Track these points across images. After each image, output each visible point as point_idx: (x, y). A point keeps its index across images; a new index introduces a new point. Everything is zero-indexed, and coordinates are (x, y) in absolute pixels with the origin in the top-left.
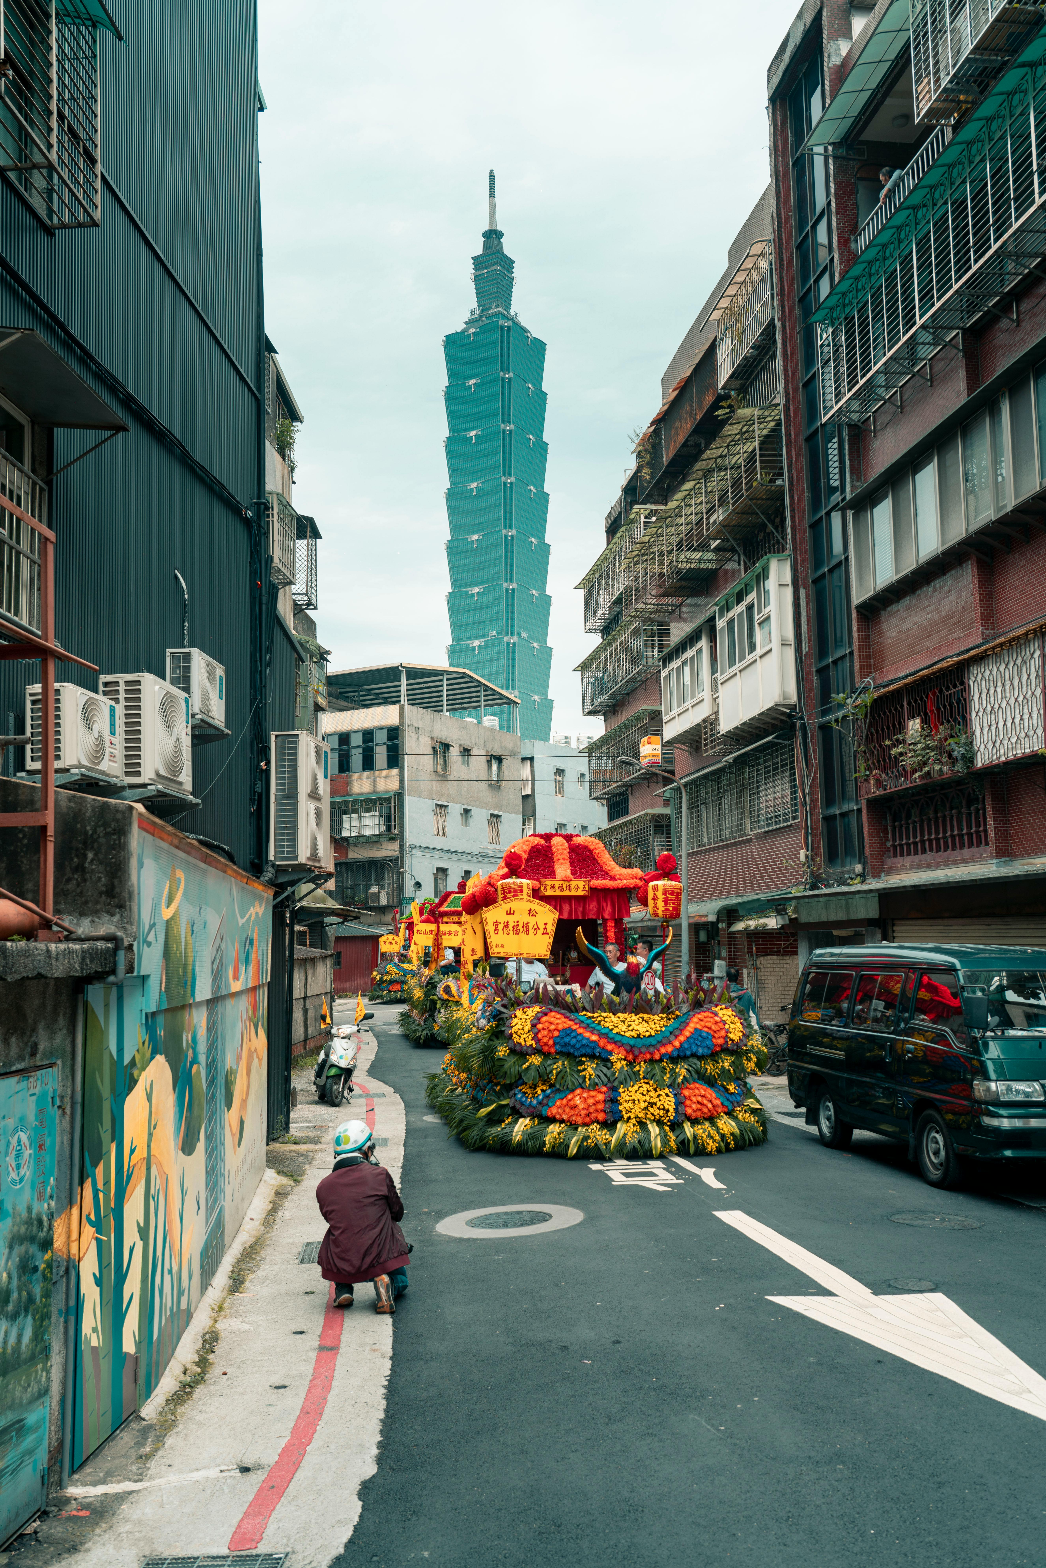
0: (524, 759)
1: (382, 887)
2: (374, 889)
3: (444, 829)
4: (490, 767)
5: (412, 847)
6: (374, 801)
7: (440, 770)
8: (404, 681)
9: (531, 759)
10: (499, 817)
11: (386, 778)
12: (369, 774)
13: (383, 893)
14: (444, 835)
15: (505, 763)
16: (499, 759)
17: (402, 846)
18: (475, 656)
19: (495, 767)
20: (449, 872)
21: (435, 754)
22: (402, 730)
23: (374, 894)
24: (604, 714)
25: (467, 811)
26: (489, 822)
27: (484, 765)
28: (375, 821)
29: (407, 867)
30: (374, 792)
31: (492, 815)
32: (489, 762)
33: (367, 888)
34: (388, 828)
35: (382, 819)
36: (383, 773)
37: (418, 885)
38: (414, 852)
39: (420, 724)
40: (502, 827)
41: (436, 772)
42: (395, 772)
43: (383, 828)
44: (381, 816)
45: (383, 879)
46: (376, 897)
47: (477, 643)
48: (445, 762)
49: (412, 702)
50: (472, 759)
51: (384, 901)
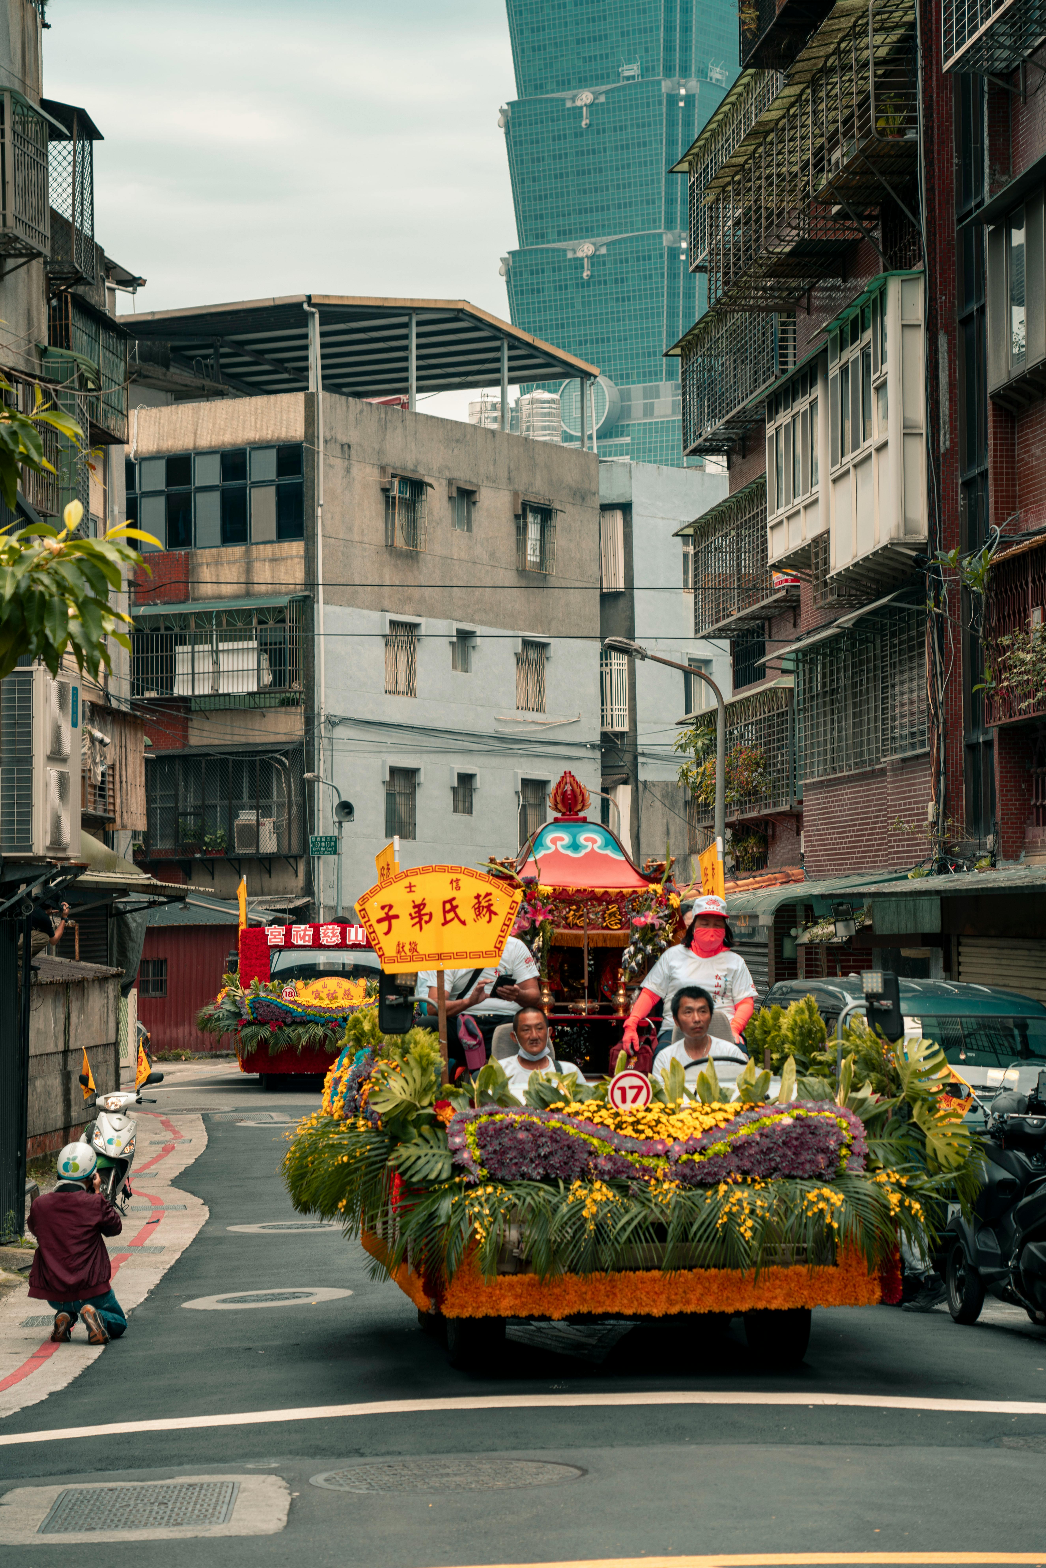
0: (606, 508)
1: (265, 811)
2: (247, 817)
3: (410, 679)
4: (521, 530)
5: (333, 722)
6: (246, 614)
7: (400, 541)
8: (315, 330)
9: (626, 508)
10: (542, 647)
11: (275, 560)
12: (236, 551)
13: (267, 826)
14: (410, 691)
15: (559, 521)
16: (545, 514)
17: (310, 721)
18: (579, 134)
19: (533, 531)
20: (422, 777)
21: (389, 502)
22: (312, 453)
23: (247, 828)
25: (465, 637)
26: (520, 660)
27: (507, 527)
28: (250, 661)
29: (321, 769)
30: (248, 595)
31: (527, 644)
32: (520, 519)
33: (232, 815)
34: (279, 678)
35: (265, 657)
36: (267, 551)
37: (346, 809)
38: (341, 732)
39: (353, 436)
40: (551, 672)
41: (390, 547)
42: (296, 548)
43: (267, 679)
44: (263, 648)
45: (268, 795)
46: (252, 834)
47: (585, 97)
48: (412, 525)
49: (332, 385)
50: (480, 515)
51: (269, 844)
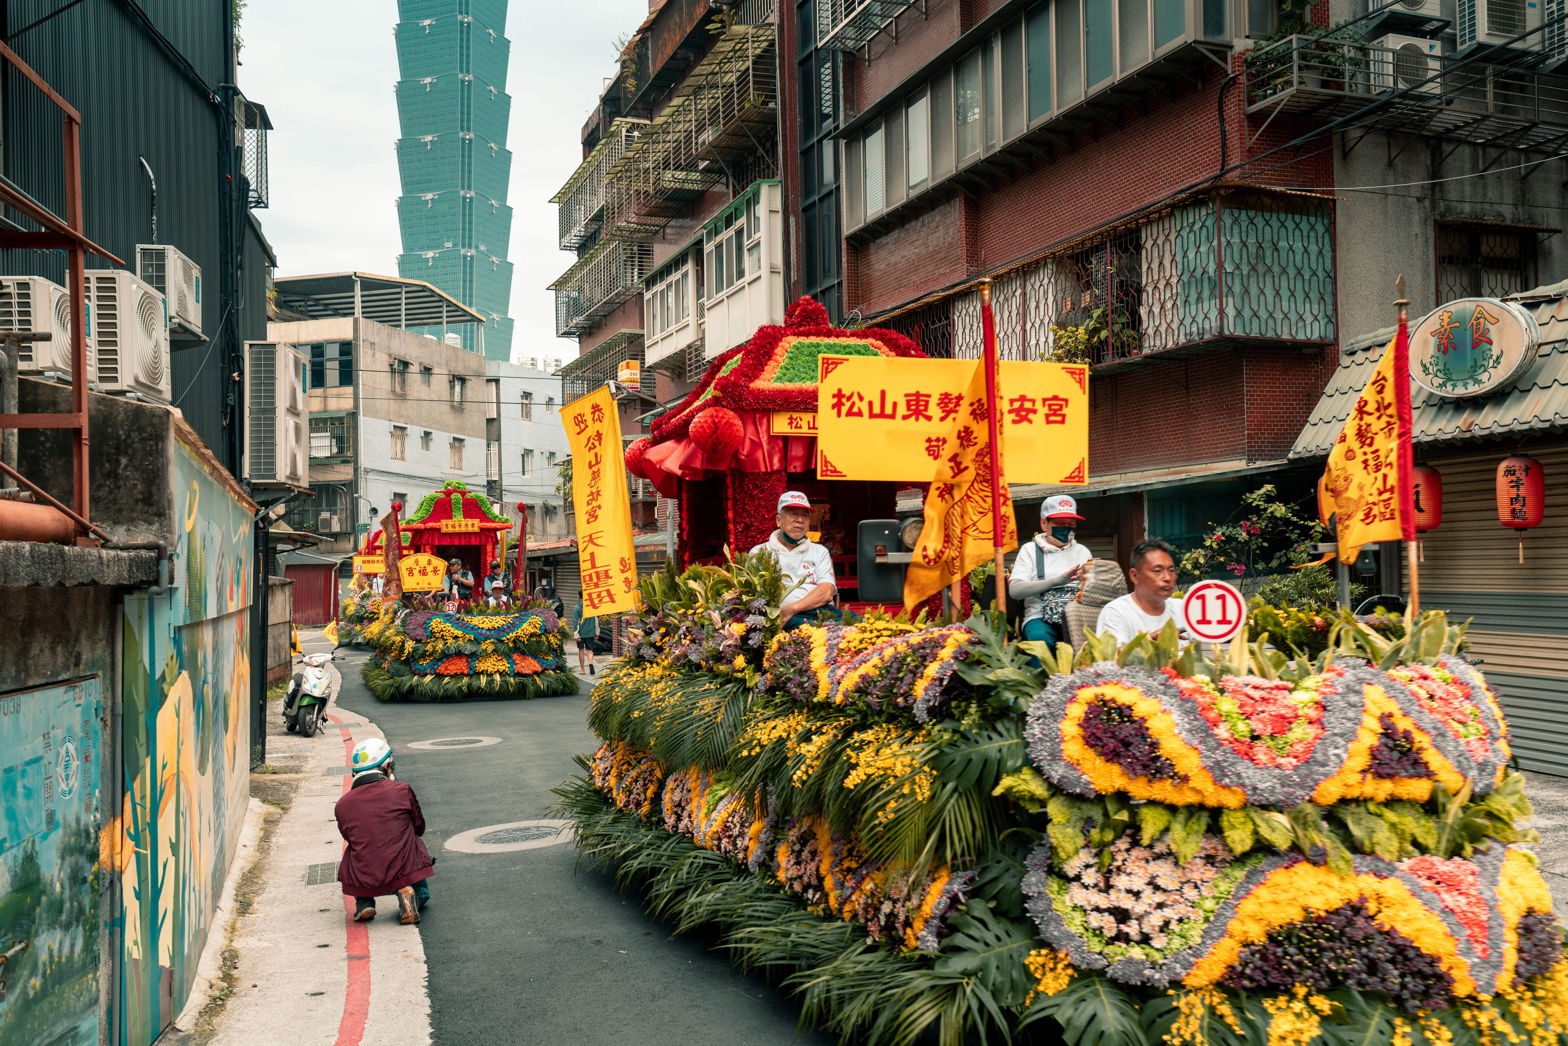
0: (488, 381)
1: (334, 512)
2: (325, 515)
3: (402, 452)
4: (452, 388)
5: (367, 471)
6: (325, 420)
7: (398, 389)
8: (358, 292)
9: (497, 381)
10: (462, 440)
11: (338, 396)
12: (319, 391)
13: (335, 519)
14: (402, 459)
15: (469, 384)
16: (463, 380)
17: (356, 470)
18: (428, 268)
19: (458, 388)
20: (408, 498)
21: (393, 371)
22: (357, 345)
23: (325, 520)
24: (579, 336)
25: (427, 434)
26: (452, 446)
27: (446, 386)
28: (327, 442)
29: (361, 492)
30: (325, 411)
31: (455, 439)
32: (452, 383)
33: (317, 514)
34: (341, 450)
35: (334, 440)
36: (335, 391)
37: (374, 511)
38: (370, 476)
39: (376, 339)
40: (465, 452)
41: (393, 391)
42: (349, 390)
43: (335, 450)
44: (333, 437)
45: (335, 505)
46: (328, 523)
47: (430, 254)
48: (403, 382)
49: (367, 315)
50: (434, 379)
51: (336, 527)
